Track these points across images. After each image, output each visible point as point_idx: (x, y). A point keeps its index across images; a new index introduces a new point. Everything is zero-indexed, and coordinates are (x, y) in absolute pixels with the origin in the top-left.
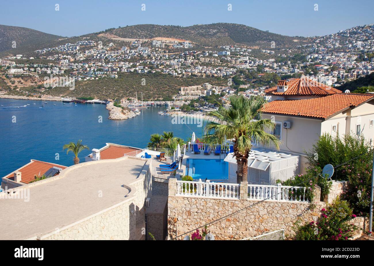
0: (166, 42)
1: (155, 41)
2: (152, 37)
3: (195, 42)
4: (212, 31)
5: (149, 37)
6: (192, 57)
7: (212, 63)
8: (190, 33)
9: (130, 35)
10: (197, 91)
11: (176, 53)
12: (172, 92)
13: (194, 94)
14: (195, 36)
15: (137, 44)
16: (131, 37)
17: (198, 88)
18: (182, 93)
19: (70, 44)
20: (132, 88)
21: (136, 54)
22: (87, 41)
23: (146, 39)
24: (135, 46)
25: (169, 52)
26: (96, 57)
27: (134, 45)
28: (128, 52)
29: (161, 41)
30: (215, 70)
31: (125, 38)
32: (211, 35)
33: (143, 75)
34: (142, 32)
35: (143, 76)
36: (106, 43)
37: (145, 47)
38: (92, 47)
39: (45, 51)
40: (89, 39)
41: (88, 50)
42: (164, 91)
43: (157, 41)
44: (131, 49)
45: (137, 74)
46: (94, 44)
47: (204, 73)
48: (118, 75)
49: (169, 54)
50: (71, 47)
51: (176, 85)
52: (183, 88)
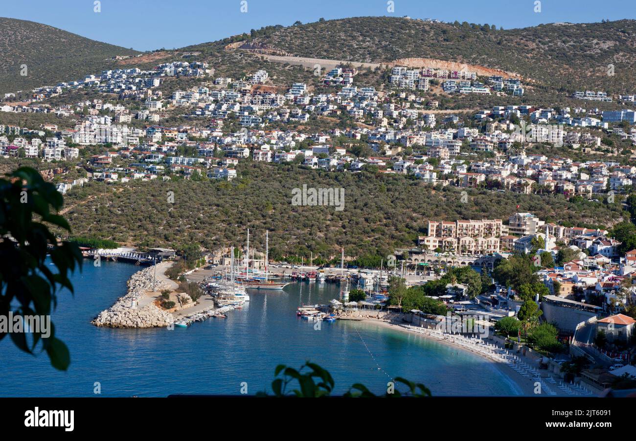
0: (435, 75)
1: (400, 68)
2: (393, 56)
3: (533, 78)
4: (597, 44)
5: (383, 57)
6: (508, 125)
7: (571, 147)
8: (522, 50)
9: (326, 46)
10: (484, 240)
11: (465, 111)
12: (393, 237)
13: (473, 249)
14: (538, 60)
15: (341, 76)
16: (325, 54)
17: (489, 228)
18: (431, 241)
19: (138, 70)
20: (260, 216)
21: (331, 107)
22: (186, 64)
23: (372, 61)
24: (335, 82)
25: (441, 107)
26: (203, 114)
27: (331, 78)
28: (307, 100)
29: (418, 71)
30: (574, 169)
31: (306, 57)
32: (591, 56)
33: (323, 174)
34: (364, 41)
35: (321, 179)
36: (244, 71)
37: (365, 87)
38: (197, 82)
39: (59, 89)
40: (197, 59)
41: (183, 89)
42: (368, 233)
43: (409, 69)
44: (319, 91)
45: (301, 170)
46: (207, 71)
47: (533, 177)
48: (237, 171)
49: (441, 112)
50: (137, 80)
51: (414, 215)
52: (436, 224)
